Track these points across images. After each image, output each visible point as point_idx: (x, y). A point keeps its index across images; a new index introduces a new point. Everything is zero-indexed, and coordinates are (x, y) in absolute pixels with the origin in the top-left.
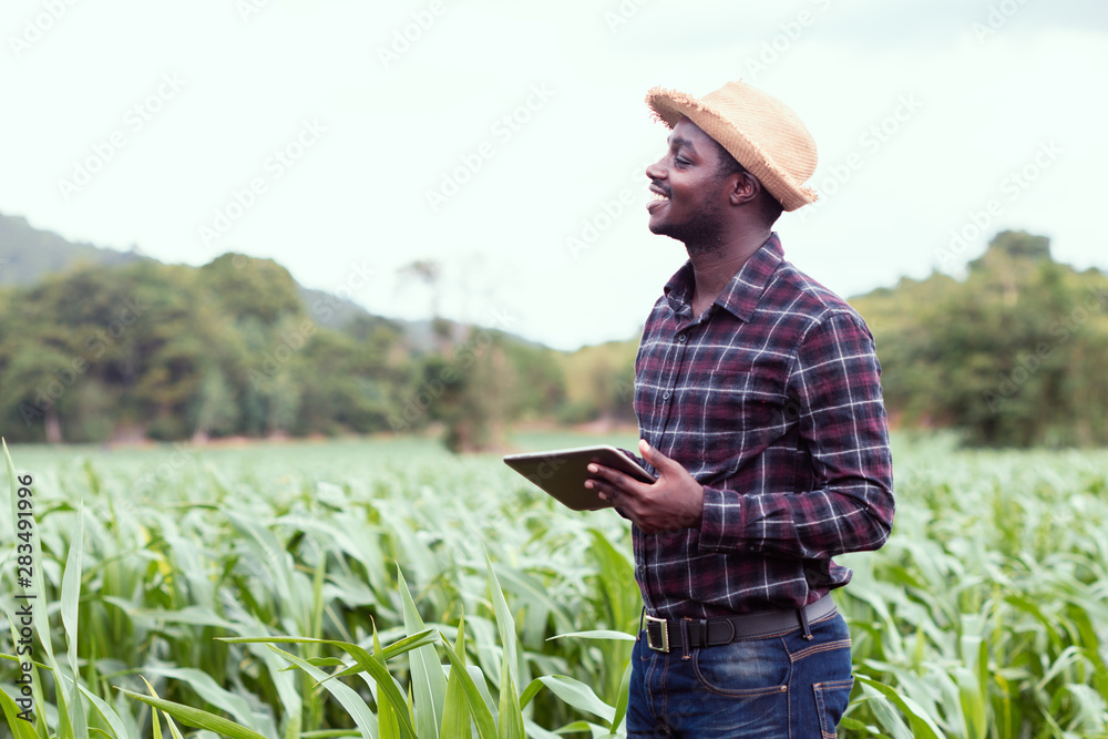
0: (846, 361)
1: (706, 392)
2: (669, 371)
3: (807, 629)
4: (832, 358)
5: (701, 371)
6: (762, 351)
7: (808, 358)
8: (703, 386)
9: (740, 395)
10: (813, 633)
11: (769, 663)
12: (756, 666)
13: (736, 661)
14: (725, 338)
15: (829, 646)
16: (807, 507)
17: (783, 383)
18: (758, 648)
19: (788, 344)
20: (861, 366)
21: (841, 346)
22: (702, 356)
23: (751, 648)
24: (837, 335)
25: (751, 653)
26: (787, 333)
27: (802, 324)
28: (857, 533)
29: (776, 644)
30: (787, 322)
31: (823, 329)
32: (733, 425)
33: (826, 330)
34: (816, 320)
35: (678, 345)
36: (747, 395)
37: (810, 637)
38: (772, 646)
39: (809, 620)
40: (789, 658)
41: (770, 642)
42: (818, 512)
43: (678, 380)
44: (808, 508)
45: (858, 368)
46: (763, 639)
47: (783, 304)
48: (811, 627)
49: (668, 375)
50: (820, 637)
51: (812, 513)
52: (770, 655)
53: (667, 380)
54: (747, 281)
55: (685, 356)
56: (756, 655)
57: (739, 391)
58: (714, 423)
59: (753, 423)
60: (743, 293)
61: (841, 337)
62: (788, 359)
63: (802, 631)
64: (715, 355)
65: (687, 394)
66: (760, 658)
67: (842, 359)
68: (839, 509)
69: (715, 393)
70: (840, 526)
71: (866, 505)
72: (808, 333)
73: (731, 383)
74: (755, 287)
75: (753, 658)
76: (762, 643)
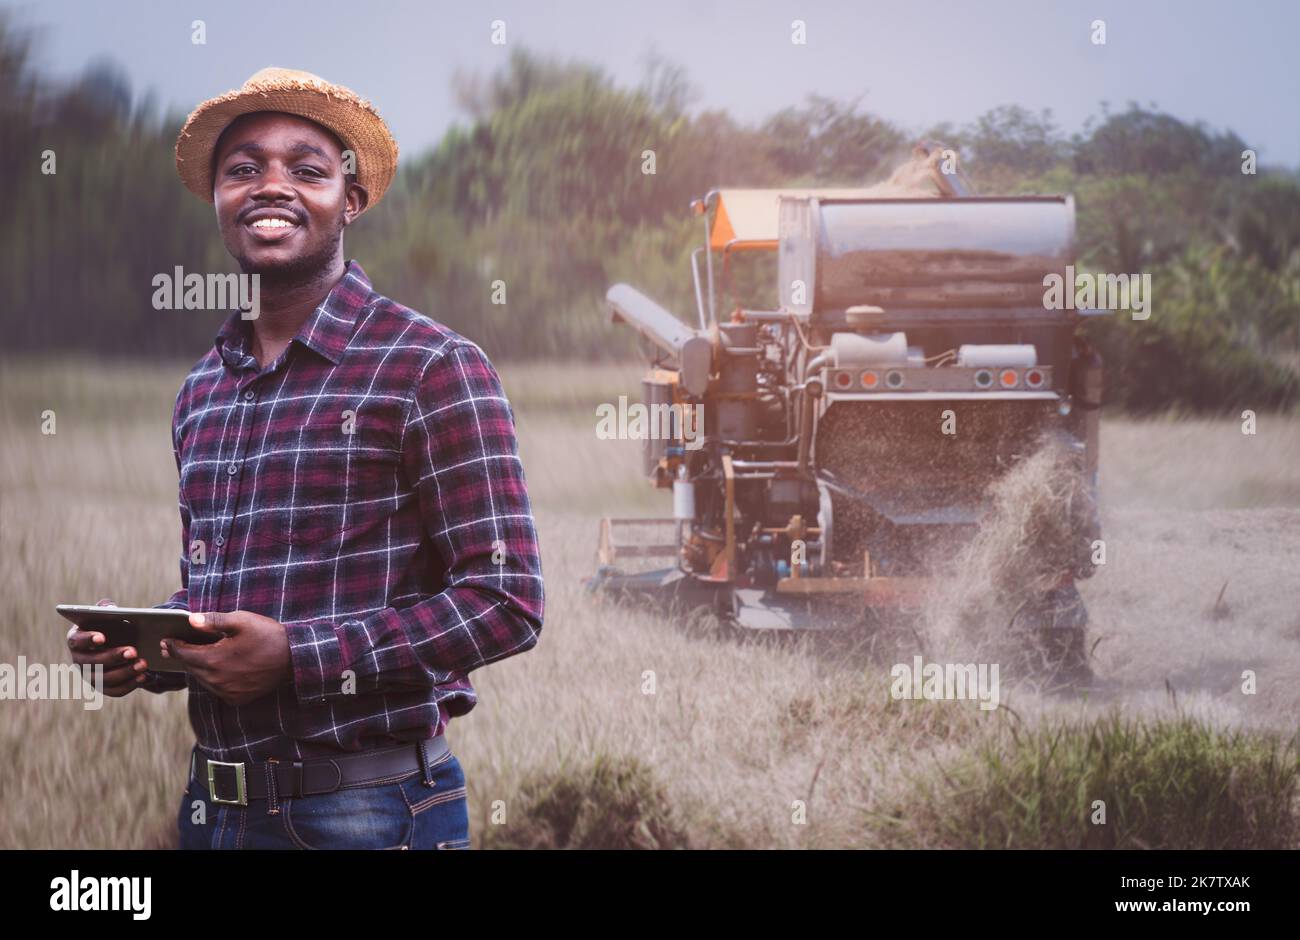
0: (477, 402)
1: (295, 454)
2: (235, 437)
3: (429, 774)
4: (459, 400)
5: (285, 428)
6: (367, 396)
7: (427, 400)
8: (289, 447)
9: (344, 454)
10: (435, 778)
11: (386, 816)
12: (369, 821)
13: (343, 815)
14: (313, 386)
15: (449, 796)
16: (426, 616)
17: (399, 436)
18: (370, 798)
19: (403, 386)
20: (494, 410)
21: (470, 383)
22: (282, 412)
23: (362, 797)
24: (463, 370)
25: (361, 804)
26: (399, 372)
27: (419, 358)
28: (496, 636)
29: (392, 791)
30: (397, 358)
31: (446, 362)
32: (334, 495)
33: (451, 364)
34: (437, 352)
35: (245, 404)
36: (352, 453)
37: (432, 783)
38: (388, 795)
39: (430, 761)
40: (410, 811)
41: (386, 790)
42: (439, 621)
43: (250, 446)
44: (427, 619)
45: (491, 413)
46: (377, 786)
47: (387, 338)
48: (433, 769)
49: (234, 443)
50: (442, 783)
51: (434, 623)
52: (387, 806)
53: (232, 449)
54: (333, 313)
55: (256, 417)
56: (368, 806)
57: (341, 449)
58: (307, 494)
59: (358, 492)
60: (329, 329)
61: (469, 372)
62: (403, 403)
63: (422, 775)
64: (301, 409)
65: (266, 462)
66: (374, 810)
67: (472, 400)
68: (467, 609)
69: (308, 453)
70: (473, 632)
71: (504, 597)
72: (429, 368)
73: (329, 439)
74: (343, 321)
75: (366, 810)
76: (376, 791)
